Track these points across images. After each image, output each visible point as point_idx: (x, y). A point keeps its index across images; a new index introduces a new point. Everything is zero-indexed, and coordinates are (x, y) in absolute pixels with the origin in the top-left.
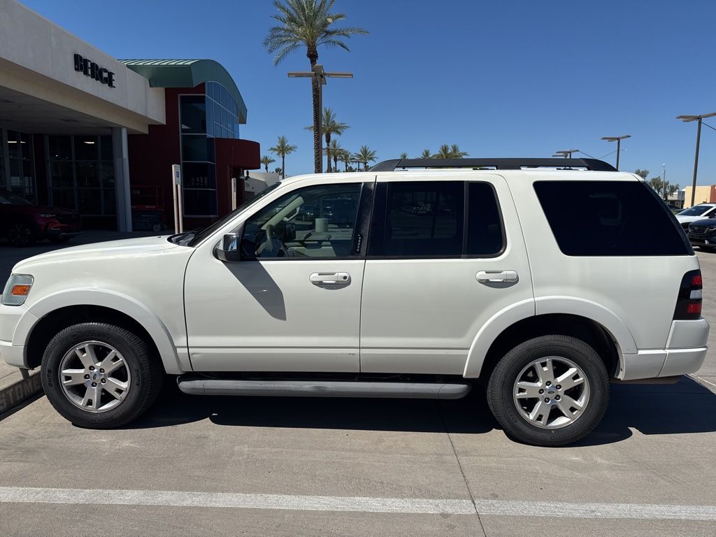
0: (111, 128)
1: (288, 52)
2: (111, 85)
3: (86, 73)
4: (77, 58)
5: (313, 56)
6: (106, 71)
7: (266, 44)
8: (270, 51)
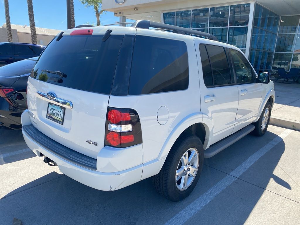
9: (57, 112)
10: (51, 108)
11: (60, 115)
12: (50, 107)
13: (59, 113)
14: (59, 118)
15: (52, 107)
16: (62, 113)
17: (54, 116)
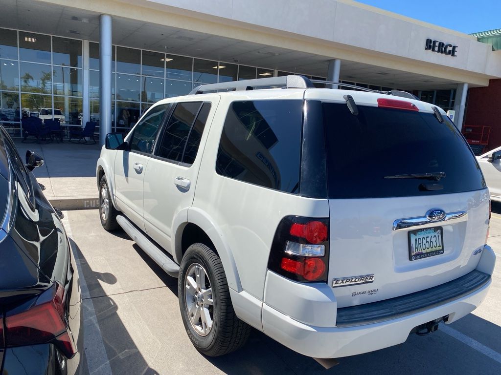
0: (457, 84)
2: (453, 55)
3: (433, 50)
4: (429, 41)
6: (450, 46)
9: (428, 240)
10: (416, 240)
11: (436, 241)
12: (413, 238)
13: (433, 240)
14: (436, 247)
15: (417, 237)
16: (438, 237)
17: (424, 249)
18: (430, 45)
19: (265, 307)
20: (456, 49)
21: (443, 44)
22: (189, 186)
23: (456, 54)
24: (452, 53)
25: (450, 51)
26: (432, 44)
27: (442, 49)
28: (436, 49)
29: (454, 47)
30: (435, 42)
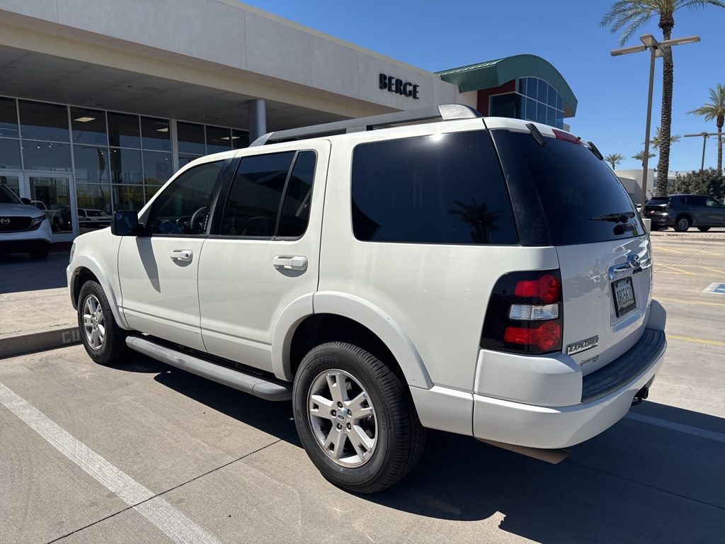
1: (636, 27)
2: (415, 97)
3: (390, 90)
4: (382, 77)
5: (667, 25)
6: (410, 85)
7: (603, 24)
8: (614, 31)
9: (625, 292)
11: (629, 294)
12: (616, 290)
16: (630, 288)
18: (385, 82)
19: (477, 398)
20: (418, 89)
21: (401, 82)
22: (306, 264)
23: (418, 95)
24: (414, 94)
25: (410, 91)
26: (387, 81)
27: (400, 88)
28: (393, 88)
29: (415, 87)
30: (390, 78)
